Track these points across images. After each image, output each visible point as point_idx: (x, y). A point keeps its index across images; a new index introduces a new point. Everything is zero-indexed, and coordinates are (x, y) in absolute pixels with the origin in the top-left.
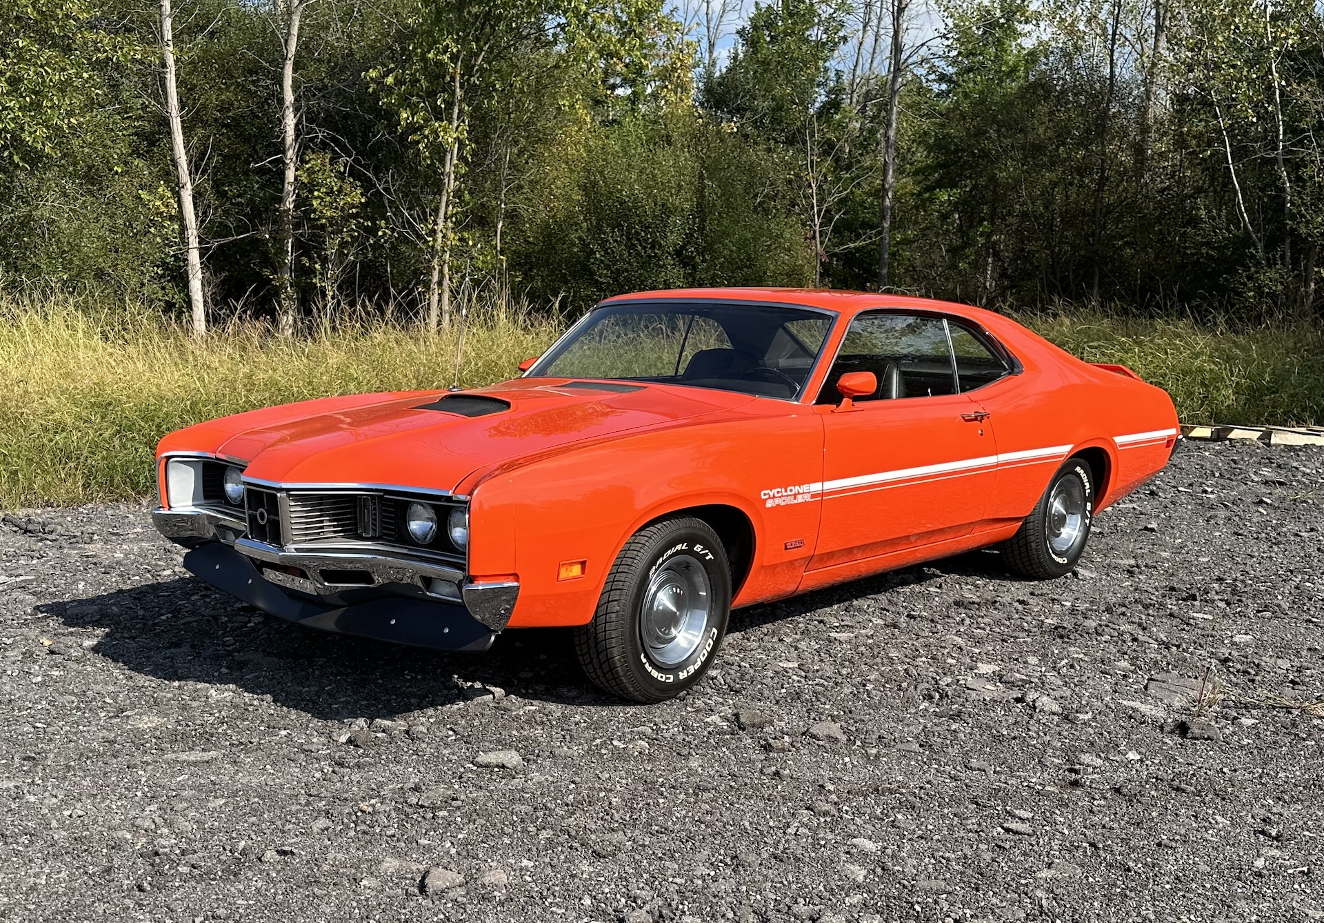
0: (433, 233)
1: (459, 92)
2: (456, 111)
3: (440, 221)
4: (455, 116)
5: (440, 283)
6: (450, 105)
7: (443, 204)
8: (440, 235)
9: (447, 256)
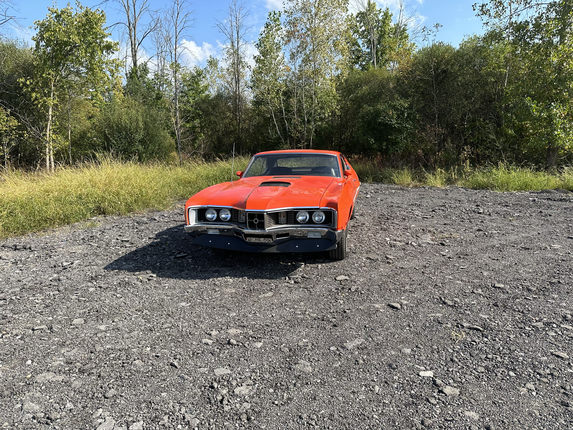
0: (45, 135)
1: (53, 88)
2: (52, 93)
3: (48, 131)
4: (52, 96)
5: (49, 153)
6: (49, 92)
7: (49, 125)
8: (48, 136)
9: (51, 143)
